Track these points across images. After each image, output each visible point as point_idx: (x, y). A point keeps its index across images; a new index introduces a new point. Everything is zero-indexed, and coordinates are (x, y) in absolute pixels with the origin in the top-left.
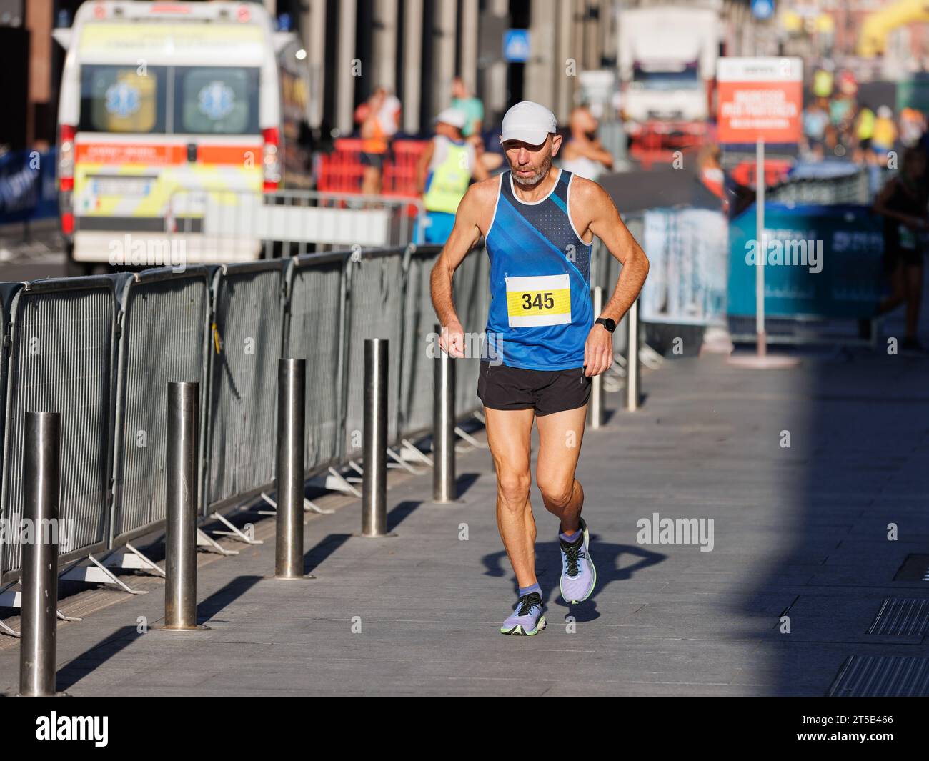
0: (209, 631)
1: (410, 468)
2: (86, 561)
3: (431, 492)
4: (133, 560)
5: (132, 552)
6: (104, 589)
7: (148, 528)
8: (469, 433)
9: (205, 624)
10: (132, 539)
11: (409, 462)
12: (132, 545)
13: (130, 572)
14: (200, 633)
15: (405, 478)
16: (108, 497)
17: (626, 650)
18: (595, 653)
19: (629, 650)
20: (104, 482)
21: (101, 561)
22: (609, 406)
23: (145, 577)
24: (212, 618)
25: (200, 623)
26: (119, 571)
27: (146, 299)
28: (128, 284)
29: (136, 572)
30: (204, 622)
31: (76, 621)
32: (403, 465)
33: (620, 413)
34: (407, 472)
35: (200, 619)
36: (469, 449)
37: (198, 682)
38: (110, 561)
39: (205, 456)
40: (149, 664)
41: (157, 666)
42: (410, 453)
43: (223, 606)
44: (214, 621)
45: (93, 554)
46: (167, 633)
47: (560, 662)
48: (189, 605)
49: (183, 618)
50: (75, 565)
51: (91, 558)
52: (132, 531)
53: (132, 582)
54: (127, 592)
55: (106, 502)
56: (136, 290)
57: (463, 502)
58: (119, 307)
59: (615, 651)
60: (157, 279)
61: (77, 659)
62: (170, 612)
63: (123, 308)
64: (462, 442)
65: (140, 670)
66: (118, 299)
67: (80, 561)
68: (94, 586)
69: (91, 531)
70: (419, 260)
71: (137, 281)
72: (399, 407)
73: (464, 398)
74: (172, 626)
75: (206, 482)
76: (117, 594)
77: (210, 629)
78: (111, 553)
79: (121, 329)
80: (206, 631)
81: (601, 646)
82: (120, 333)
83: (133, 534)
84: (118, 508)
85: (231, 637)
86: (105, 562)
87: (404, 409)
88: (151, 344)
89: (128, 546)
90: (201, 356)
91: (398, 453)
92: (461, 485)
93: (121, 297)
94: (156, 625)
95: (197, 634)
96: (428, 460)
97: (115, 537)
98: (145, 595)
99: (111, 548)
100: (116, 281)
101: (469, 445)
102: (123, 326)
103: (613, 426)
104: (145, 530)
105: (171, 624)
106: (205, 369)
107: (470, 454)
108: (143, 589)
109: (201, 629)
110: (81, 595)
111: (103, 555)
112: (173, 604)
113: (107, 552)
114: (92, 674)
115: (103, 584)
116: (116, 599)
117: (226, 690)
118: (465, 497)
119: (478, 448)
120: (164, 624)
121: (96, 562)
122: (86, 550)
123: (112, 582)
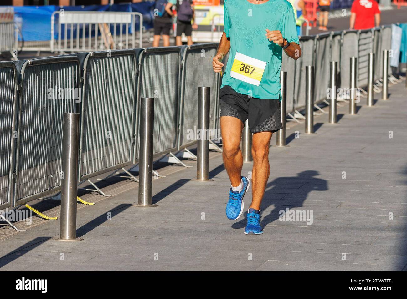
0: (213, 182)
1: (297, 121)
2: (169, 154)
3: (304, 130)
4: (188, 154)
5: (186, 151)
6: (176, 165)
7: (193, 142)
8: (321, 108)
9: (212, 179)
10: (187, 146)
11: (297, 119)
12: (187, 149)
13: (186, 159)
14: (210, 182)
15: (296, 124)
16: (177, 130)
17: (371, 190)
18: (359, 191)
19: (373, 190)
20: (176, 125)
21: (175, 155)
22: (375, 98)
23: (192, 161)
24: (215, 177)
25: (210, 178)
26: (181, 159)
27: (193, 55)
28: (186, 49)
29: (189, 159)
30: (212, 178)
31: (164, 177)
32: (295, 120)
33: (380, 101)
34: (296, 122)
35: (211, 177)
36: (321, 114)
37: (207, 201)
38: (179, 155)
39: (216, 115)
40: (189, 194)
41: (192, 195)
42: (298, 115)
43: (220, 172)
44: (216, 178)
45: (172, 152)
46: (197, 182)
47: (346, 195)
48: (206, 172)
49: (203, 177)
50: (165, 156)
51: (171, 153)
52: (187, 144)
53: (187, 163)
54: (184, 166)
55: (177, 132)
56: (189, 51)
57: (316, 134)
58: (182, 58)
59: (367, 191)
60: (197, 48)
61: (161, 191)
62: (199, 174)
63: (184, 59)
64: (318, 111)
65: (185, 196)
66: (182, 55)
67: (166, 155)
68: (172, 164)
69: (171, 143)
70: (302, 42)
71: (189, 48)
72: (294, 98)
73: (320, 94)
74: (200, 180)
75: (217, 125)
76: (180, 167)
77: (214, 181)
78: (179, 152)
79: (183, 66)
80: (212, 182)
81: (362, 189)
82: (182, 68)
83: (188, 145)
84: (182, 135)
85: (221, 184)
86: (177, 155)
87: (296, 98)
88: (195, 73)
89: (186, 149)
90: (215, 78)
91: (293, 115)
92: (316, 128)
93: (183, 54)
94: (194, 179)
95: (209, 183)
96: (304, 118)
97: (180, 145)
98: (191, 168)
99: (179, 150)
100: (181, 48)
101: (321, 112)
102: (183, 65)
103: (377, 106)
104: (193, 143)
105: (199, 179)
106: (217, 82)
107: (321, 116)
108: (191, 165)
109: (210, 181)
110: (167, 167)
111: (175, 153)
112: (200, 171)
113: (177, 152)
114: (167, 197)
115: (176, 163)
116: (180, 169)
117: (217, 204)
118: (317, 132)
119: (324, 113)
120: (196, 179)
121: (173, 155)
122: (169, 150)
123: (179, 162)
